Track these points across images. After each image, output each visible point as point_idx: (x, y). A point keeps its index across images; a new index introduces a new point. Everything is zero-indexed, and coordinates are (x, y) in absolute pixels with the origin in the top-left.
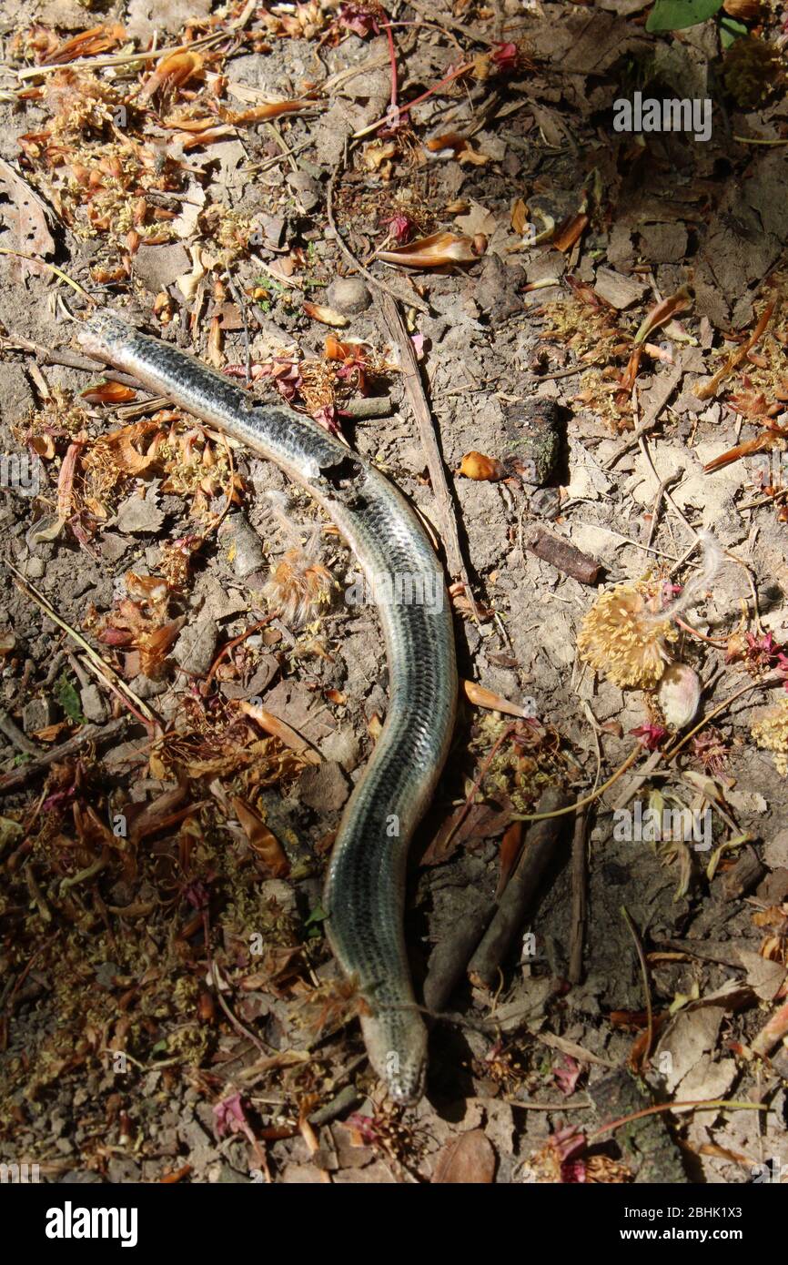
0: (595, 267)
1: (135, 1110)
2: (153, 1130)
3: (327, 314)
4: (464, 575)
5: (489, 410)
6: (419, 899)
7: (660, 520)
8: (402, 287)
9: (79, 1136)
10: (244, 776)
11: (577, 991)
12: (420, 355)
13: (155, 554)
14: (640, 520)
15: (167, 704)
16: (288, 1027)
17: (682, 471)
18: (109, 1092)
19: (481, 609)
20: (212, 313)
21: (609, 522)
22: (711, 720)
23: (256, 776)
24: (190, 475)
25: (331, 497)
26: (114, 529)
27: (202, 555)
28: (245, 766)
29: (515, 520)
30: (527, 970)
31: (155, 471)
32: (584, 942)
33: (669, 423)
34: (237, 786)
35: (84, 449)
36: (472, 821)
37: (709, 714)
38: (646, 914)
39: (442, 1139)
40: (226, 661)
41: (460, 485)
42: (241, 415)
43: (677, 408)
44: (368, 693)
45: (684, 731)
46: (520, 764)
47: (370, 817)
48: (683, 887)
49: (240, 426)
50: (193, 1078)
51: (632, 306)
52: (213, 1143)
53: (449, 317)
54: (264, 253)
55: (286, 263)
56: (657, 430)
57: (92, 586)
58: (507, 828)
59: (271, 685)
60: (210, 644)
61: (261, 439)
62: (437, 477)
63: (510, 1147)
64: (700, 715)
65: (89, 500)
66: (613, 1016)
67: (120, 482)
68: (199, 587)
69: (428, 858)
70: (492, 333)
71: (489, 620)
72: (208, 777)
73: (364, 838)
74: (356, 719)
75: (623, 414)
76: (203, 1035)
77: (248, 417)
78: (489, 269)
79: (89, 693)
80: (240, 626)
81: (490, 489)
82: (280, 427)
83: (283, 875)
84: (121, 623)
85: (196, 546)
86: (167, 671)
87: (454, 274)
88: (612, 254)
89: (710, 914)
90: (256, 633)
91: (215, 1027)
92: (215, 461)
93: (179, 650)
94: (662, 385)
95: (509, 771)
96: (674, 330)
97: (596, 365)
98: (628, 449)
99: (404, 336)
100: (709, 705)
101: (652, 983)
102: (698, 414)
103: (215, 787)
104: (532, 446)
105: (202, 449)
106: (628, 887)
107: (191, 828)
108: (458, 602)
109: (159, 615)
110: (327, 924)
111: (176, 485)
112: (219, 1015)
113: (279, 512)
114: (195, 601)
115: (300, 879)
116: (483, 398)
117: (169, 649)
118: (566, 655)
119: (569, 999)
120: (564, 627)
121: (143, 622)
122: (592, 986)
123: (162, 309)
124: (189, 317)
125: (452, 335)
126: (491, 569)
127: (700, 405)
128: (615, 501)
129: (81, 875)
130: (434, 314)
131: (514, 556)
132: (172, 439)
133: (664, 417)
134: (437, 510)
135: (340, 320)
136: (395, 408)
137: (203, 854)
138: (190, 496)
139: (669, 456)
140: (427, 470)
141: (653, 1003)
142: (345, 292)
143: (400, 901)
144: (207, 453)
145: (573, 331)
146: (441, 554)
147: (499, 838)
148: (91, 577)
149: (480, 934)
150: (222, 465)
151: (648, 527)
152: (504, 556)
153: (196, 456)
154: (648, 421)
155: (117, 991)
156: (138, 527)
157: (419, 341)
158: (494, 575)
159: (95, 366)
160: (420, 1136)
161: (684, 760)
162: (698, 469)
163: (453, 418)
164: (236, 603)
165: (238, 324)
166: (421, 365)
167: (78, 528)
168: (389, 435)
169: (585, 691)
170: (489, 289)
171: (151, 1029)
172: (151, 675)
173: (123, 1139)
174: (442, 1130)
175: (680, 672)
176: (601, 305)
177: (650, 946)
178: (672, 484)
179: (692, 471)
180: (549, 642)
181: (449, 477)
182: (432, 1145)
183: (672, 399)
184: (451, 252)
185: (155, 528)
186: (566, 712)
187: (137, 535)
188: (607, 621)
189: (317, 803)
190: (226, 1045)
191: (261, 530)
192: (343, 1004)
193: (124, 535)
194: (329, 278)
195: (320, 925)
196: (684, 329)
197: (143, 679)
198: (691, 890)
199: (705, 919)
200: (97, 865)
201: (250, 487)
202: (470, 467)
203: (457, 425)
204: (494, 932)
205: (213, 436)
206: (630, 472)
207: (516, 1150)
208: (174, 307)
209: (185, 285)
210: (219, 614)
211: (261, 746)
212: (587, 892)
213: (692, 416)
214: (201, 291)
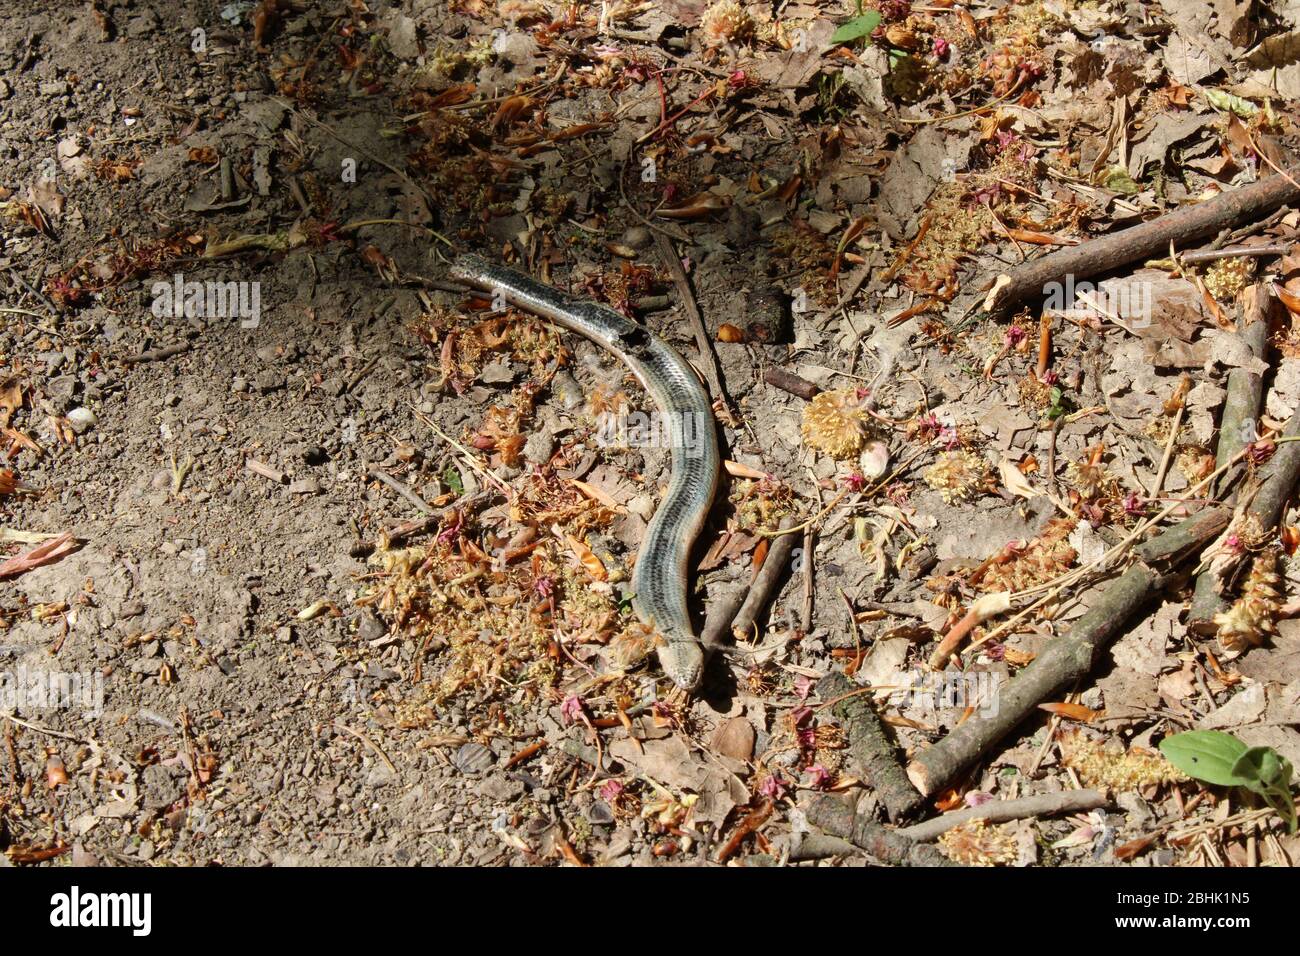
0: (808, 209)
1: (508, 713)
2: (521, 723)
3: (622, 250)
4: (722, 396)
5: (737, 300)
6: (697, 589)
7: (858, 358)
8: (674, 229)
9: (471, 727)
10: (575, 523)
11: (807, 637)
12: (688, 270)
13: (508, 399)
14: (845, 361)
15: (520, 483)
16: (609, 661)
17: (872, 327)
18: (489, 701)
19: (735, 419)
20: (543, 253)
21: (823, 363)
22: (898, 476)
23: (583, 521)
24: (531, 348)
25: (628, 353)
26: (479, 383)
27: (541, 396)
28: (575, 516)
29: (757, 366)
30: (772, 629)
31: (505, 347)
32: (812, 610)
33: (863, 299)
34: (569, 528)
35: (457, 336)
36: (732, 542)
37: (895, 473)
38: (854, 593)
39: (716, 722)
40: (560, 456)
41: (718, 347)
42: (562, 306)
43: (868, 290)
44: (659, 474)
45: (877, 481)
46: (763, 505)
47: (660, 536)
48: (881, 573)
49: (563, 314)
50: (547, 692)
51: (835, 230)
52: (561, 728)
53: (708, 246)
54: (577, 217)
55: (593, 222)
56: (854, 304)
57: (465, 417)
58: (757, 544)
59: (591, 469)
60: (548, 447)
61: (578, 322)
62: (702, 341)
63: (764, 727)
64: (888, 471)
65: (462, 366)
66: (834, 652)
67: (483, 354)
68: (540, 414)
69: (703, 566)
70: (738, 255)
71: (741, 426)
72: (548, 522)
73: (657, 549)
74: (653, 489)
75: (830, 295)
76: (551, 666)
77: (569, 309)
78: (734, 214)
79: (467, 478)
80: (570, 439)
81: (740, 348)
82: (590, 314)
83: (605, 577)
84: (488, 434)
85: (537, 390)
86: (520, 462)
87: (711, 221)
88: (819, 201)
89: (900, 587)
90: (580, 442)
91: (561, 665)
92: (548, 339)
93: (527, 450)
94: (857, 277)
95: (758, 512)
96: (864, 243)
97: (810, 267)
98: (834, 317)
99: (675, 258)
100: (895, 466)
101: (860, 632)
102: (883, 292)
103: (556, 529)
104: (766, 314)
105: (538, 332)
106: (842, 577)
107: (539, 551)
108: (719, 414)
109: (513, 430)
110: (633, 602)
111: (521, 355)
112: (562, 655)
113: (593, 368)
114: (536, 425)
115: (616, 582)
116: (733, 294)
117: (521, 449)
118: (795, 441)
119: (803, 643)
120: (793, 425)
121: (502, 433)
122: (818, 633)
123: (509, 254)
124: (527, 260)
125: (711, 257)
126: (741, 396)
127: (884, 286)
128: (827, 350)
129: (465, 577)
130: (695, 245)
131: (758, 387)
132: (518, 329)
133: (859, 295)
134: (703, 362)
135: (631, 253)
136: (671, 304)
137: (549, 566)
138: (532, 363)
139: (864, 320)
140: (694, 338)
141: (861, 645)
142: (634, 235)
143: (683, 586)
144: (542, 335)
145: (793, 247)
146: (706, 386)
147: (751, 552)
148: (466, 412)
149: (740, 604)
150: (553, 342)
151: (850, 363)
152: (751, 387)
153: (534, 337)
154: (847, 297)
155: (493, 644)
156: (496, 379)
157: (686, 263)
158: (744, 400)
159: (463, 288)
160: (702, 722)
161: (879, 500)
162: (884, 326)
163: (712, 307)
164: (566, 424)
165: (561, 260)
166: (689, 277)
167: (455, 383)
168: (668, 320)
169: (809, 461)
170: (735, 227)
171: (517, 665)
172: (508, 465)
173: (501, 725)
174: (716, 717)
175: (873, 444)
176: (813, 231)
177: (857, 609)
178: (866, 335)
179: (879, 327)
180: (783, 434)
181: (711, 343)
182: (710, 726)
183: (864, 283)
184: (707, 204)
185: (508, 380)
186: (796, 477)
187: (496, 385)
188: (819, 412)
189: (626, 539)
190: (567, 673)
191: (582, 382)
192: (645, 638)
193: (486, 385)
194: (624, 229)
195: (629, 603)
196: (870, 240)
197: (503, 467)
198: (887, 575)
199: (895, 590)
200: (477, 571)
201: (573, 357)
202: (724, 334)
203: (716, 311)
204: (749, 602)
205: (546, 326)
206: (837, 331)
207: (769, 729)
208: (516, 252)
209: (523, 238)
210: (554, 431)
211: (586, 503)
212: (814, 582)
213: (879, 294)
214: (534, 240)
